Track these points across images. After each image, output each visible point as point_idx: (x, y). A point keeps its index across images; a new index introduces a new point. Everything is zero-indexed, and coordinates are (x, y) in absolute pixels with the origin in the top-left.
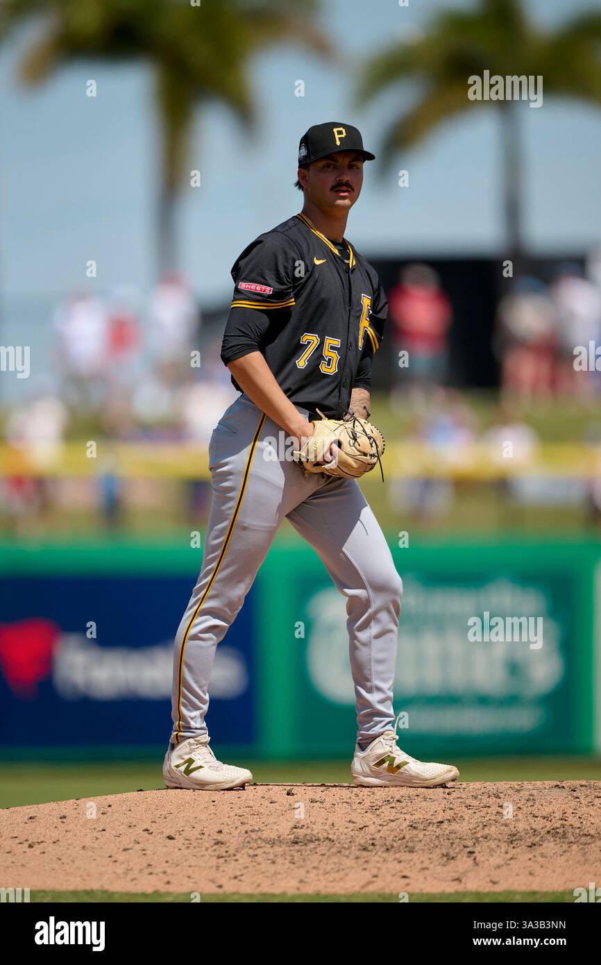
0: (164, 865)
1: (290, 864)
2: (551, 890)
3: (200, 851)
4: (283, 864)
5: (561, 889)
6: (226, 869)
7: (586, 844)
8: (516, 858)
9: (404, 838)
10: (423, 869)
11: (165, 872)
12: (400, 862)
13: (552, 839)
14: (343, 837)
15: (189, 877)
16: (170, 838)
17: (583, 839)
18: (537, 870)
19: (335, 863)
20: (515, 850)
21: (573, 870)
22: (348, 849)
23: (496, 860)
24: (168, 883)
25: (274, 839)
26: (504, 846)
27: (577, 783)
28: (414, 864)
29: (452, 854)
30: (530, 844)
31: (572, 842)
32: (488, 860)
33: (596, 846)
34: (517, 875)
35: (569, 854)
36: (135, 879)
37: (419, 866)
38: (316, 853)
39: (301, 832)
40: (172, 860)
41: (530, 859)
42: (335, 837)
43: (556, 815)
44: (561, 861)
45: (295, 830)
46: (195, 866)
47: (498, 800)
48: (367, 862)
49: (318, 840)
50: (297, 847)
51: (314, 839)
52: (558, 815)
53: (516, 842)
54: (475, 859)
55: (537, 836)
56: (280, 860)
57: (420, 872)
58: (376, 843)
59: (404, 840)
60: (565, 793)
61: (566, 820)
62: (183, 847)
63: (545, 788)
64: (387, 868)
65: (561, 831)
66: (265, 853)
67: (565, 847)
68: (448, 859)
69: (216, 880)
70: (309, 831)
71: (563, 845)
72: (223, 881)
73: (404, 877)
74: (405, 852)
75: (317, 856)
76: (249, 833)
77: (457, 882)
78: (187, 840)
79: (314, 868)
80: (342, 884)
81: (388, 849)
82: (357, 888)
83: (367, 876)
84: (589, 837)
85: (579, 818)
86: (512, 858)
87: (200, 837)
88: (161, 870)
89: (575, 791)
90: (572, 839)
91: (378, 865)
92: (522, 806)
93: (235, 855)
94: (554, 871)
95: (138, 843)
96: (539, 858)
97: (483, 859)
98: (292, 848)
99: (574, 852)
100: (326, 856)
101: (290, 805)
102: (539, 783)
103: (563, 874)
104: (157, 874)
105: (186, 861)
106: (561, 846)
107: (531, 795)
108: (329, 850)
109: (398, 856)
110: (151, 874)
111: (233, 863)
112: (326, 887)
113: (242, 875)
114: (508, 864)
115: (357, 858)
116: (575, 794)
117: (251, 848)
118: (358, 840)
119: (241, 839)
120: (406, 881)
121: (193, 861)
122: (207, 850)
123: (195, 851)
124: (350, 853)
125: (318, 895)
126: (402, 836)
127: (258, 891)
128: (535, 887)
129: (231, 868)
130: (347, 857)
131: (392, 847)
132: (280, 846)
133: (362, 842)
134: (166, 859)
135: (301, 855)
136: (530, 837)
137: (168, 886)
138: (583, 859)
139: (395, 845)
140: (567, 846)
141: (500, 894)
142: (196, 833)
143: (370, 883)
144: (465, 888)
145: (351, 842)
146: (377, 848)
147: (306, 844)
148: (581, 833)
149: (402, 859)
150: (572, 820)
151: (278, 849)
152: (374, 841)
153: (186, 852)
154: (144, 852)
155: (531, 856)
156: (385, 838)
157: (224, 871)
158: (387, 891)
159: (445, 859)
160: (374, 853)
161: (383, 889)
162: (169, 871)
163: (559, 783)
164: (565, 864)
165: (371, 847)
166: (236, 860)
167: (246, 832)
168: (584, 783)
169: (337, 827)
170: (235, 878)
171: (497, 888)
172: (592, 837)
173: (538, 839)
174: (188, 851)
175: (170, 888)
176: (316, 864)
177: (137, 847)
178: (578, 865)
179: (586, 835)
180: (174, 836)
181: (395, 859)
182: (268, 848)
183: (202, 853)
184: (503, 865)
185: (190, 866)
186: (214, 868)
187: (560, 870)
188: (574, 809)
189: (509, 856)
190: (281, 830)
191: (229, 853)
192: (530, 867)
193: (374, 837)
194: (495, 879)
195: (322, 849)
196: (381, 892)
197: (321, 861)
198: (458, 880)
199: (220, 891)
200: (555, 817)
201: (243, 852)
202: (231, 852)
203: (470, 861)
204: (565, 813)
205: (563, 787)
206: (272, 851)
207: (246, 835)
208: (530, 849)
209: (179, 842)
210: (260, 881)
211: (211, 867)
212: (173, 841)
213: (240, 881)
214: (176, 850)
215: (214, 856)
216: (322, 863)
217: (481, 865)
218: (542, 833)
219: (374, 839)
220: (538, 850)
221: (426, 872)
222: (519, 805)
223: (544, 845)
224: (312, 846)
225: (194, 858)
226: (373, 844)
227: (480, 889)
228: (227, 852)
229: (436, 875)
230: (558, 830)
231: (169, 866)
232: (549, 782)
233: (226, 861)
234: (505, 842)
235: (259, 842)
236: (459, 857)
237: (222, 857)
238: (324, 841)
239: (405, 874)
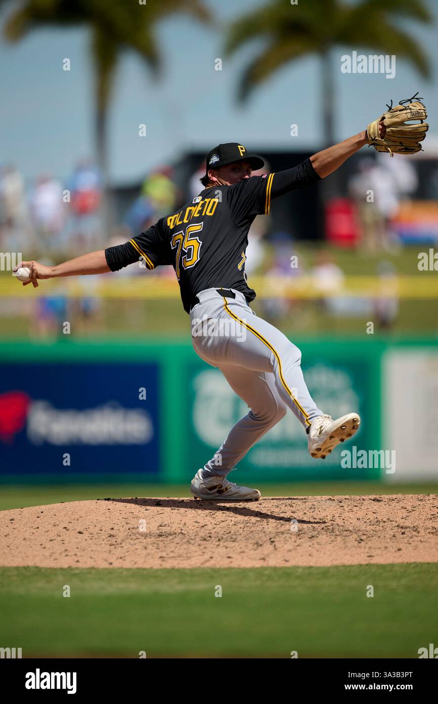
0: (76, 550)
1: (157, 550)
2: (322, 565)
3: (99, 541)
4: (152, 549)
5: (329, 565)
6: (115, 553)
7: (346, 536)
8: (301, 545)
9: (230, 532)
10: (241, 552)
11: (76, 555)
12: (227, 548)
13: (325, 533)
14: (191, 532)
15: (91, 558)
16: (80, 533)
17: (345, 533)
18: (315, 553)
19: (185, 549)
20: (301, 540)
21: (337, 553)
22: (194, 539)
23: (289, 546)
24: (78, 561)
25: (147, 533)
26: (293, 538)
27: (343, 497)
28: (236, 549)
29: (260, 542)
30: (310, 537)
31: (337, 535)
32: (283, 547)
33: (352, 538)
34: (302, 556)
35: (335, 543)
36: (56, 559)
37: (239, 550)
38: (173, 542)
39: (164, 529)
40: (81, 547)
41: (310, 546)
42: (186, 533)
43: (328, 518)
44: (329, 547)
45: (160, 528)
46: (95, 551)
47: (291, 508)
48: (205, 548)
49: (175, 534)
50: (161, 538)
51: (172, 533)
52: (329, 518)
53: (301, 535)
54: (275, 546)
55: (316, 531)
56: (150, 547)
57: (239, 554)
58: (212, 536)
59: (230, 534)
60: (334, 504)
61: (334, 521)
62: (88, 539)
63: (322, 500)
64: (218, 552)
65: (331, 528)
66: (140, 542)
67: (333, 538)
68: (258, 546)
69: (108, 560)
70: (169, 528)
71: (332, 537)
72: (113, 559)
73: (229, 557)
74: (230, 541)
75: (174, 544)
76: (131, 529)
77: (263, 560)
78: (91, 534)
79: (172, 552)
80: (189, 562)
81: (219, 540)
82: (199, 565)
83: (207, 556)
84: (349, 532)
85: (343, 519)
86: (298, 545)
87: (99, 532)
88: (74, 553)
89: (341, 502)
90: (338, 533)
91: (213, 550)
92: (306, 512)
93: (121, 544)
94: (325, 554)
95: (60, 536)
96: (316, 546)
97: (280, 546)
98: (158, 539)
99: (338, 541)
100: (179, 545)
101: (158, 511)
102: (319, 497)
103: (331, 555)
104: (71, 556)
105: (90, 547)
106: (330, 538)
107: (313, 505)
108: (181, 541)
109: (225, 544)
110: (67, 555)
111: (120, 548)
112: (178, 564)
113: (125, 557)
114: (296, 549)
115: (199, 545)
116: (341, 504)
117: (132, 539)
118: (200, 534)
119: (126, 533)
120: (230, 560)
121: (94, 547)
122: (103, 540)
123: (96, 541)
124: (195, 542)
125: (173, 569)
126: (229, 531)
127: (135, 566)
128: (312, 564)
129: (118, 552)
130: (193, 544)
131: (222, 538)
132: (151, 538)
133: (203, 535)
134: (77, 546)
135: (164, 543)
136: (311, 532)
137: (77, 563)
138: (344, 546)
139: (224, 537)
140: (334, 537)
141: (289, 568)
142: (97, 529)
143: (207, 561)
144: (268, 564)
145: (196, 535)
146: (212, 539)
147: (167, 537)
148: (344, 529)
149: (228, 546)
150: (338, 521)
151: (148, 540)
152: (210, 535)
153: (90, 542)
154: (63, 542)
155: (311, 544)
156: (218, 533)
157: (113, 554)
158: (218, 566)
159: (256, 546)
160: (210, 542)
161: (215, 565)
162: (79, 554)
163: (331, 497)
164: (332, 549)
165: (209, 538)
166: (122, 547)
167: (129, 529)
168: (347, 497)
169: (187, 526)
170: (121, 558)
171: (288, 565)
172: (351, 531)
173: (316, 533)
174: (92, 541)
175: (80, 565)
176: (173, 549)
177: (59, 538)
178: (340, 550)
179: (346, 531)
180: (82, 531)
181: (224, 546)
182: (142, 539)
183: (100, 543)
184: (292, 550)
185: (92, 551)
186: (108, 552)
187: (328, 553)
188: (340, 514)
189: (296, 544)
190: (151, 527)
191: (118, 542)
192: (310, 551)
193: (211, 532)
194: (287, 559)
195: (177, 540)
196: (213, 567)
197: (176, 547)
198: (264, 559)
199: (111, 566)
200: (327, 519)
201: (126, 541)
202: (119, 541)
203: (271, 547)
204: (334, 516)
205: (334, 500)
206: (145, 541)
207: (129, 531)
208: (310, 539)
209: (86, 535)
210: (136, 560)
211: (106, 552)
212: (82, 535)
213: (124, 560)
214: (84, 540)
215: (108, 544)
216: (177, 549)
217: (278, 549)
218: (319, 530)
219: (210, 533)
220: (316, 540)
221: (243, 554)
222: (305, 511)
223: (320, 537)
224: (171, 537)
225: (95, 545)
226: (210, 536)
227: (277, 565)
228: (116, 541)
229: (249, 556)
230: (329, 527)
231: (78, 551)
232: (325, 497)
233: (115, 547)
234: (294, 535)
235: (137, 535)
236: (265, 544)
237: (113, 545)
238: (179, 535)
239: (229, 555)
